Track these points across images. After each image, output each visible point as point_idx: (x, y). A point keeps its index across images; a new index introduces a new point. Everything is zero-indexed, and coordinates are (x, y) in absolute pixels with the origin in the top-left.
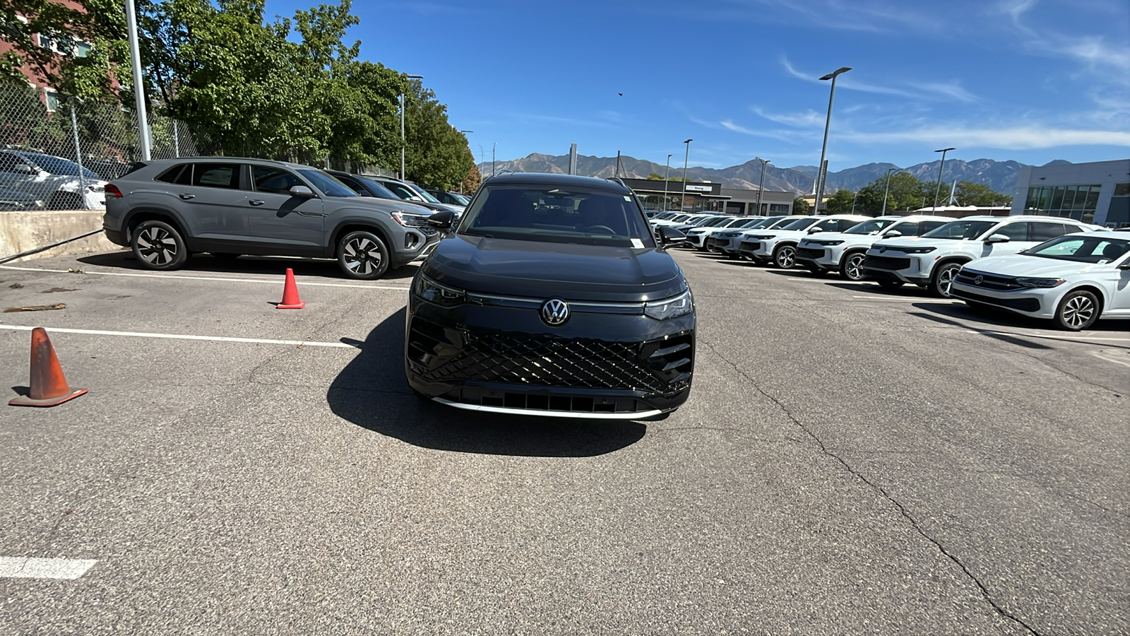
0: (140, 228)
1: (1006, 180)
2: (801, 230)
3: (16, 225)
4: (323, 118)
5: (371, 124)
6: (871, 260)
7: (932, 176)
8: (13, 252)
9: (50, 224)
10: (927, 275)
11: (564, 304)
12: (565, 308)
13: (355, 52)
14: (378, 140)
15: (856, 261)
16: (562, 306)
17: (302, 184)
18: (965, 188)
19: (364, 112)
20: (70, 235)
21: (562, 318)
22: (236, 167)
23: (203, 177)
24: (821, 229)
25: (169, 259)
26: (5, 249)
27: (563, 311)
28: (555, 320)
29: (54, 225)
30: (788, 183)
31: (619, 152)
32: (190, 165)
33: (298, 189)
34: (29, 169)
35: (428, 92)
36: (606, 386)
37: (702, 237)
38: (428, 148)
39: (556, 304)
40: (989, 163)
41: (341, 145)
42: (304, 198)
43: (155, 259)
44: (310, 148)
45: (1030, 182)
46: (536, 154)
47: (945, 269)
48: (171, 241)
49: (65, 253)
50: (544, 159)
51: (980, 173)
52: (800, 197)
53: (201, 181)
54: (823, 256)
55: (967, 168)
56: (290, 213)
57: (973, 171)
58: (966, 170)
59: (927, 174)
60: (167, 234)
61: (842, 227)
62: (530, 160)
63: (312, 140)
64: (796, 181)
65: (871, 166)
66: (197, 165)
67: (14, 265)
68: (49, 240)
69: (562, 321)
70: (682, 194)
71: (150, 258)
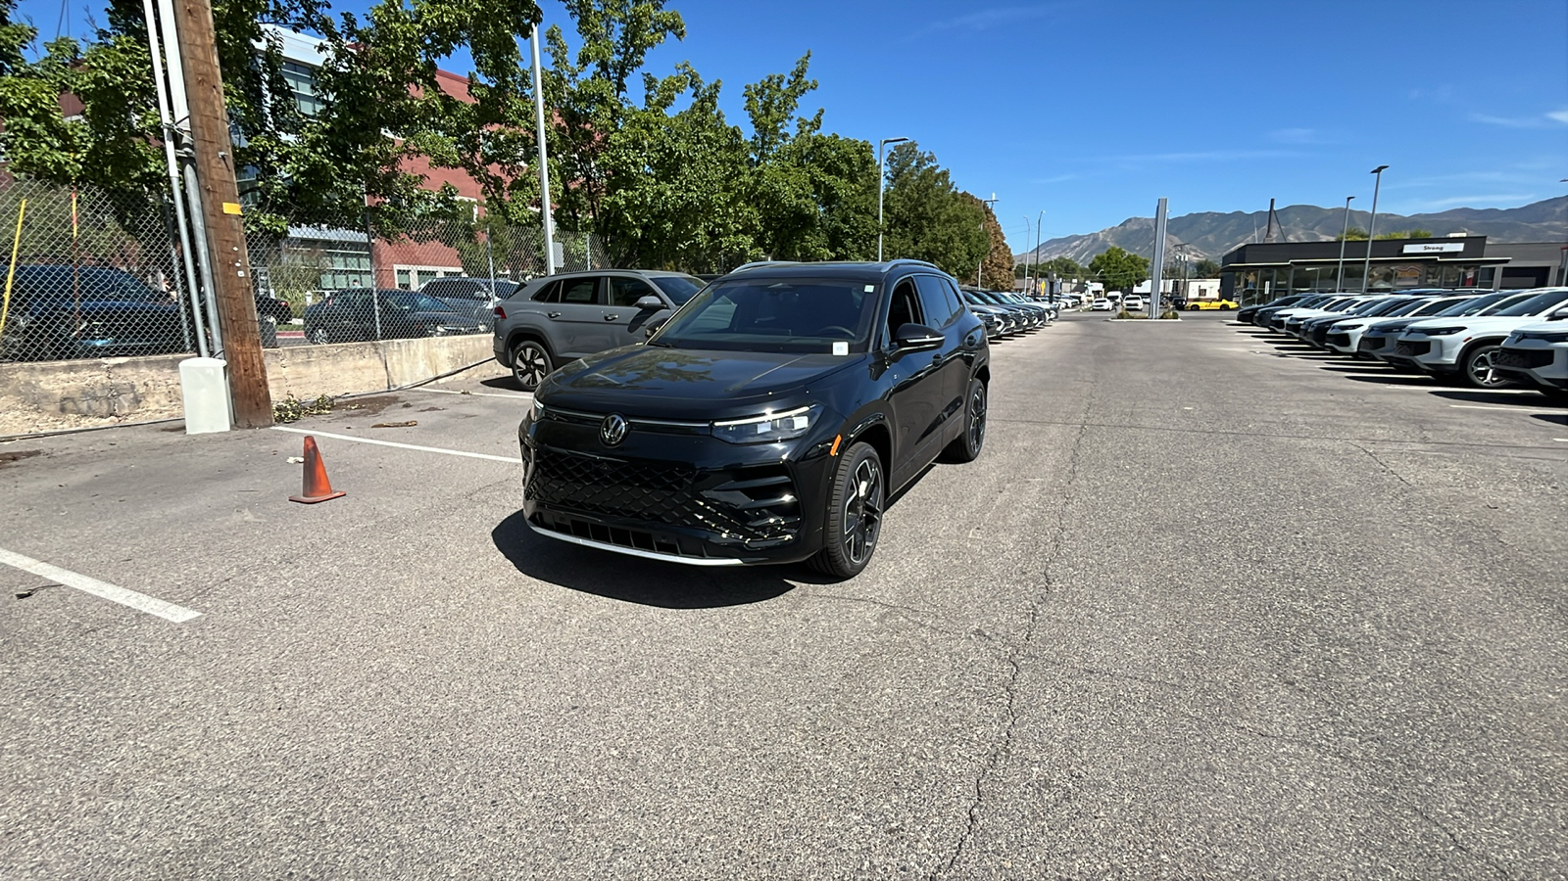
0: (519, 348)
3: (434, 350)
8: (432, 376)
9: (463, 348)
11: (621, 421)
12: (622, 425)
13: (816, 124)
14: (846, 228)
16: (619, 424)
20: (481, 358)
22: (597, 281)
23: (570, 294)
26: (424, 373)
27: (619, 429)
28: (610, 438)
29: (467, 349)
31: (1272, 200)
32: (560, 281)
33: (646, 300)
34: (484, 295)
35: (926, 156)
36: (662, 521)
37: (1356, 336)
38: (920, 230)
41: (787, 241)
42: (652, 310)
43: (529, 380)
46: (1135, 218)
48: (540, 362)
49: (476, 376)
50: (1148, 225)
53: (568, 298)
54: (1550, 361)
56: (641, 327)
60: (538, 354)
62: (1123, 230)
66: (565, 280)
67: (430, 387)
68: (462, 362)
69: (618, 440)
70: (1364, 262)
71: (525, 379)
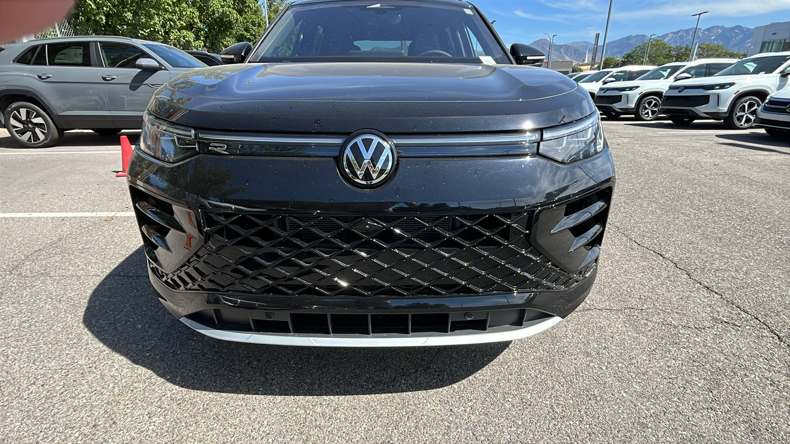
0: (9, 109)
1: (733, 41)
2: (597, 81)
4: (191, 12)
5: (235, 16)
6: (669, 99)
7: (675, 42)
10: (725, 109)
11: (385, 144)
12: (387, 152)
15: (649, 103)
16: (380, 149)
17: (149, 57)
18: (704, 49)
19: (229, 7)
21: (382, 172)
22: (86, 45)
23: (57, 56)
24: (614, 79)
25: (42, 137)
27: (383, 158)
28: (367, 176)
30: (566, 56)
32: (44, 46)
33: (143, 62)
36: (470, 291)
39: (367, 143)
40: (721, 29)
41: (216, 39)
42: (152, 71)
43: (30, 138)
44: (186, 41)
45: (763, 38)
47: (742, 103)
48: (39, 120)
51: (713, 37)
52: (576, 65)
53: (56, 61)
55: (703, 34)
56: (142, 86)
57: (708, 36)
58: (703, 35)
59: (672, 41)
60: (35, 113)
61: (631, 76)
63: (187, 33)
64: (571, 54)
65: (629, 38)
66: (50, 45)
69: (384, 176)
71: (25, 137)
